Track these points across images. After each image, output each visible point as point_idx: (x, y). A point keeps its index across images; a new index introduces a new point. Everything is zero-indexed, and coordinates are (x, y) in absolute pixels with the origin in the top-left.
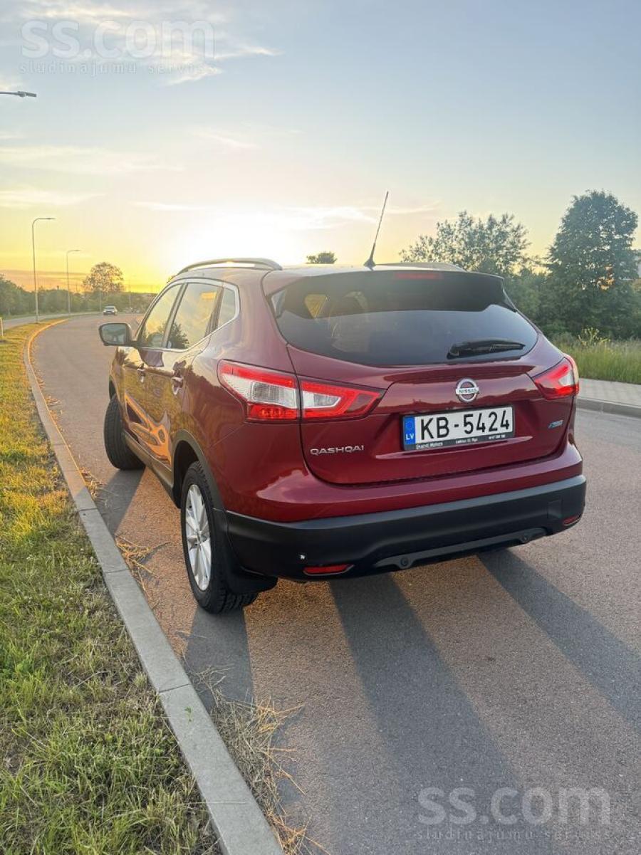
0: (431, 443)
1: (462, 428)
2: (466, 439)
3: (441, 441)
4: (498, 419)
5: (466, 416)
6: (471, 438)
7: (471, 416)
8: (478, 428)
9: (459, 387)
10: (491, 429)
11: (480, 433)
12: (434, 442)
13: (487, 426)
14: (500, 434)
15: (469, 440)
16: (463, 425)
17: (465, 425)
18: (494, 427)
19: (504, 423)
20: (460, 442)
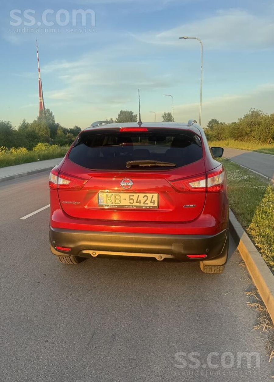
0: (111, 205)
1: (128, 201)
2: (130, 206)
3: (116, 205)
4: (148, 199)
5: (130, 196)
6: (132, 206)
7: (134, 196)
8: (137, 202)
9: (122, 181)
10: (144, 203)
11: (138, 204)
12: (113, 205)
13: (142, 202)
14: (149, 206)
15: (131, 207)
16: (128, 199)
17: (130, 200)
18: (146, 202)
19: (152, 201)
20: (127, 207)
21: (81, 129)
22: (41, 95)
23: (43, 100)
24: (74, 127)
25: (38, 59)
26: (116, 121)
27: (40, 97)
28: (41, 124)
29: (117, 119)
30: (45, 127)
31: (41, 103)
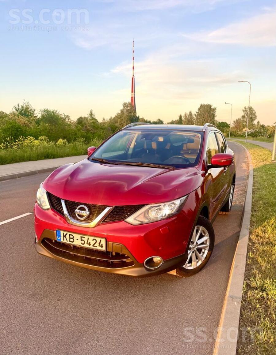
21: (163, 122)
22: (133, 90)
23: (134, 95)
24: (157, 120)
25: (133, 58)
26: (195, 114)
27: (132, 92)
28: (123, 116)
29: (197, 113)
30: (126, 120)
31: (132, 98)
